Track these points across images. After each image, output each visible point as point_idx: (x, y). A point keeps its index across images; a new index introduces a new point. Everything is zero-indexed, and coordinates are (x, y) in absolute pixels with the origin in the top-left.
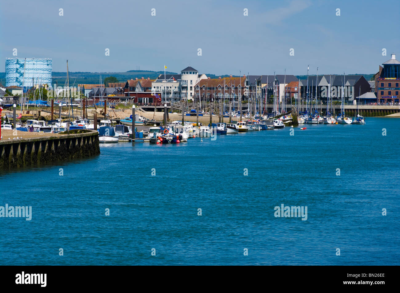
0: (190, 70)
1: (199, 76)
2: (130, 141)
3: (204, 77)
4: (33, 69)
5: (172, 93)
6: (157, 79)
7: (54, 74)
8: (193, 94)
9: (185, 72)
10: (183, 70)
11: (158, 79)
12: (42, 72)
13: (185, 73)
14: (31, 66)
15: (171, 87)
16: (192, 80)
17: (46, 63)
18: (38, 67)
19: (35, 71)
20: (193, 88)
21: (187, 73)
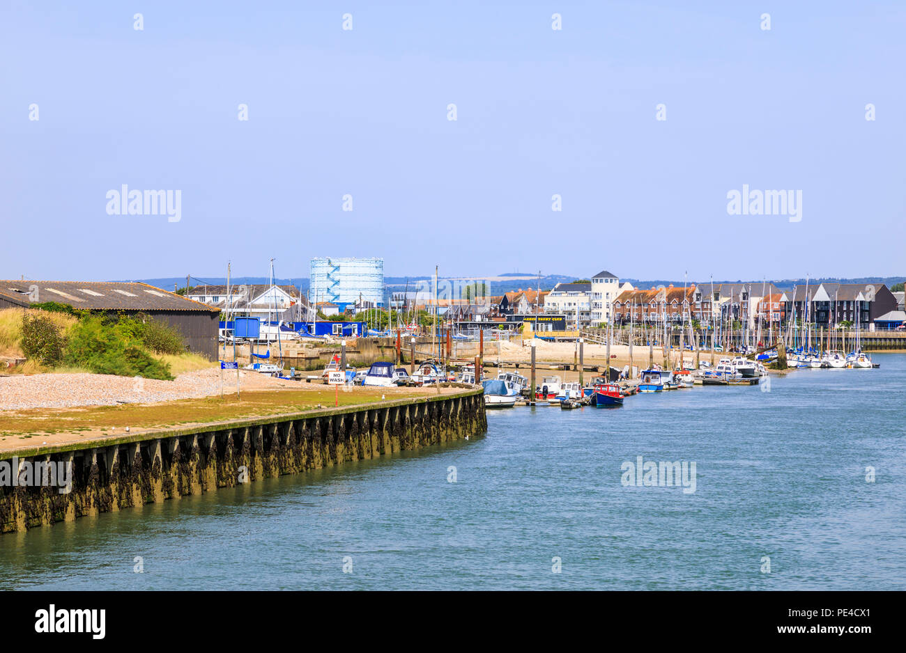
0: (605, 275)
1: (621, 285)
2: (528, 404)
3: (628, 287)
4: (353, 275)
5: (577, 313)
6: (553, 291)
7: (387, 280)
8: (611, 315)
9: (597, 280)
10: (595, 277)
11: (555, 290)
12: (367, 278)
13: (597, 282)
14: (350, 270)
15: (575, 304)
16: (608, 292)
17: (375, 265)
18: (362, 271)
19: (357, 278)
20: (611, 306)
21: (601, 281)
